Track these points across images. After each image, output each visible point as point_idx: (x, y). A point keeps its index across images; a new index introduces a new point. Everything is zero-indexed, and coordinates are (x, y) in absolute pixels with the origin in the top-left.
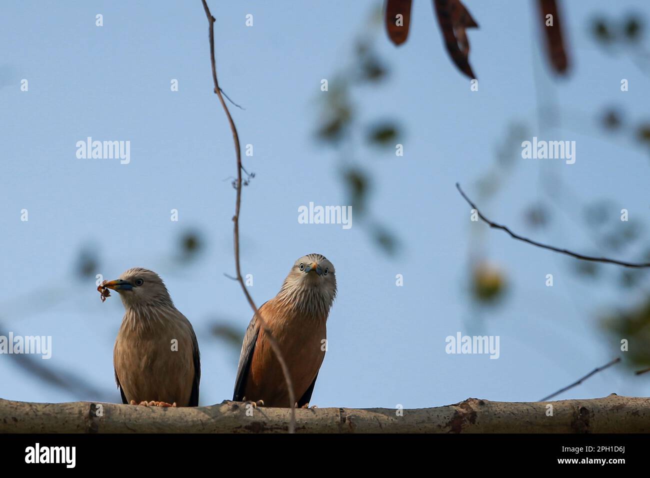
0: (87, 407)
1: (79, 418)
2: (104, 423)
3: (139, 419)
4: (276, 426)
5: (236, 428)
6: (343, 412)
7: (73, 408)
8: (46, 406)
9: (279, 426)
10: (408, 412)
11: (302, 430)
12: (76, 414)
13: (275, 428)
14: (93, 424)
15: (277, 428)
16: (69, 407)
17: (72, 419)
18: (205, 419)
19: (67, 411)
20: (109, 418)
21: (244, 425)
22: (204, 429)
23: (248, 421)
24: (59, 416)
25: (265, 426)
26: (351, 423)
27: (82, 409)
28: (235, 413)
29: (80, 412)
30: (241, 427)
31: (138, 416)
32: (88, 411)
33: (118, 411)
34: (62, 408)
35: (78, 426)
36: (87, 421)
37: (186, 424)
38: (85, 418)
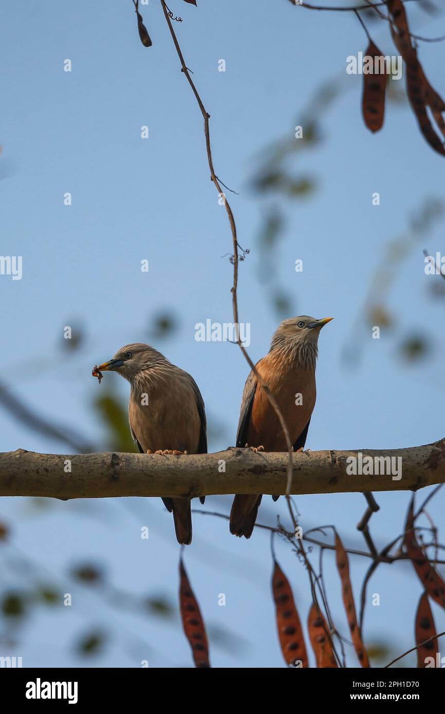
0: (109, 457)
1: (102, 467)
2: (124, 470)
3: (155, 467)
4: (275, 468)
5: (240, 471)
6: (334, 454)
7: (97, 458)
8: (73, 458)
9: (277, 468)
10: (391, 452)
11: (299, 471)
12: (99, 463)
13: (274, 470)
14: (115, 472)
15: (277, 470)
16: (94, 458)
17: (96, 468)
18: (213, 464)
19: (92, 461)
20: (128, 466)
21: (248, 468)
22: (212, 473)
23: (251, 465)
24: (84, 466)
25: (265, 469)
26: (340, 463)
27: (105, 459)
28: (239, 458)
29: (103, 461)
30: (244, 470)
31: (154, 463)
32: (110, 460)
33: (137, 460)
34: (87, 459)
35: (102, 474)
36: (110, 469)
37: (196, 469)
38: (108, 467)
